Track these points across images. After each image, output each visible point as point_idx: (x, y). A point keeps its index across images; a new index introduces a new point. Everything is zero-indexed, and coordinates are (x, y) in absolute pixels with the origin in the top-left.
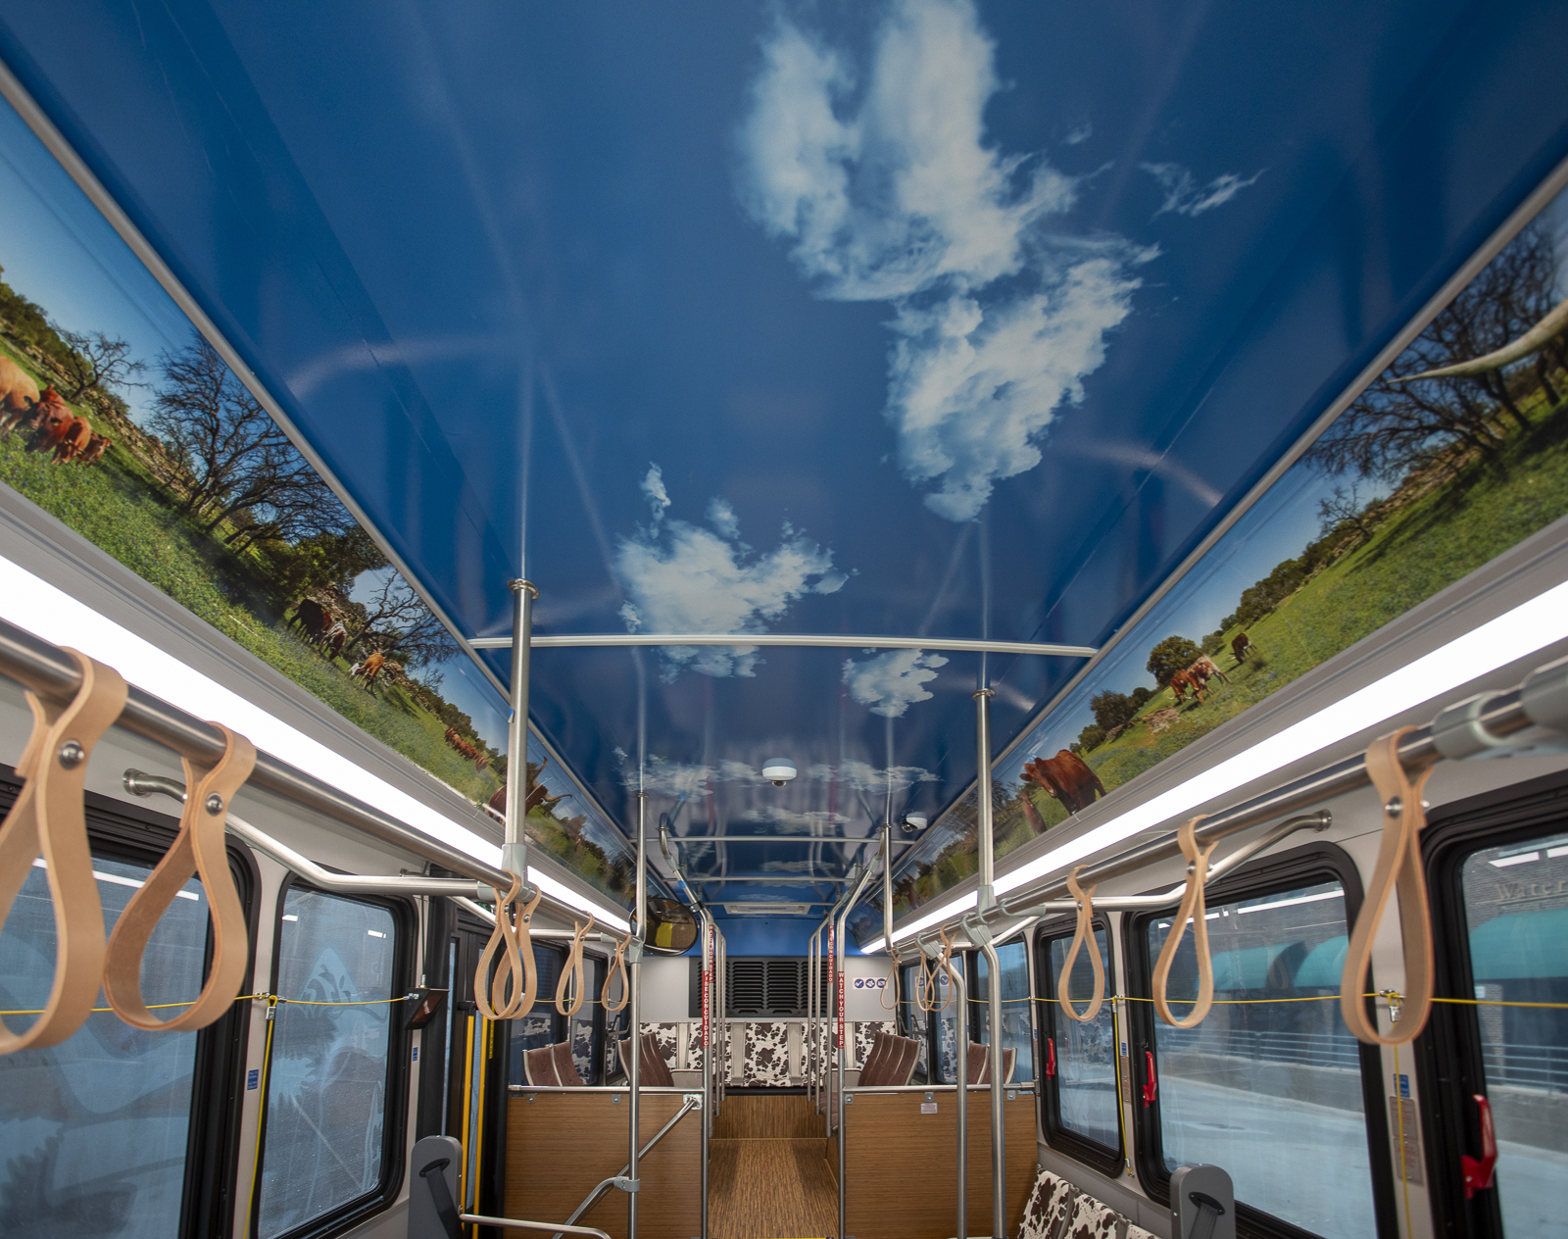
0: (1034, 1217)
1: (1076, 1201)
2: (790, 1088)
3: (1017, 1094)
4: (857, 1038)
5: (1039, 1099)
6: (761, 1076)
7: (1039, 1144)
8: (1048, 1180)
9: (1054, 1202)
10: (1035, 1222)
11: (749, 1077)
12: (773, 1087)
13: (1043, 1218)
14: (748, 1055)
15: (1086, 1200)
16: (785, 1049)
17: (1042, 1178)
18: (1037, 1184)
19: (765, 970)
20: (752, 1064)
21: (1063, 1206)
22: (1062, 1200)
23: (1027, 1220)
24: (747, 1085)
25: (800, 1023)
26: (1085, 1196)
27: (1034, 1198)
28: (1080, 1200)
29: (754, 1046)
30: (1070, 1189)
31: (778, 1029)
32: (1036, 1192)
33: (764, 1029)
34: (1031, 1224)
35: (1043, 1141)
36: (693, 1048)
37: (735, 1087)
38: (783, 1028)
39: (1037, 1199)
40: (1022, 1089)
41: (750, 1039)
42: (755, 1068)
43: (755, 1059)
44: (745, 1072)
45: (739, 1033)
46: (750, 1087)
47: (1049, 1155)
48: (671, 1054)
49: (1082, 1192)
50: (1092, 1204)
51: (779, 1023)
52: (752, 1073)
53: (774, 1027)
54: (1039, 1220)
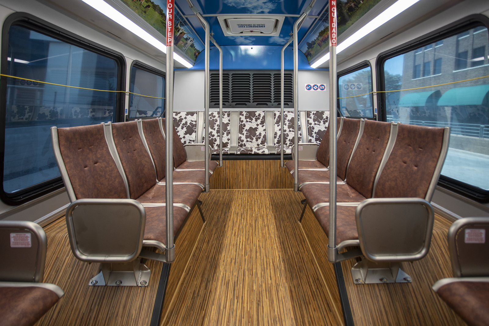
6: (249, 145)
19: (251, 79)
24: (239, 153)
25: (273, 112)
33: (250, 116)
44: (239, 143)
46: (241, 154)
51: (259, 111)
52: (243, 143)
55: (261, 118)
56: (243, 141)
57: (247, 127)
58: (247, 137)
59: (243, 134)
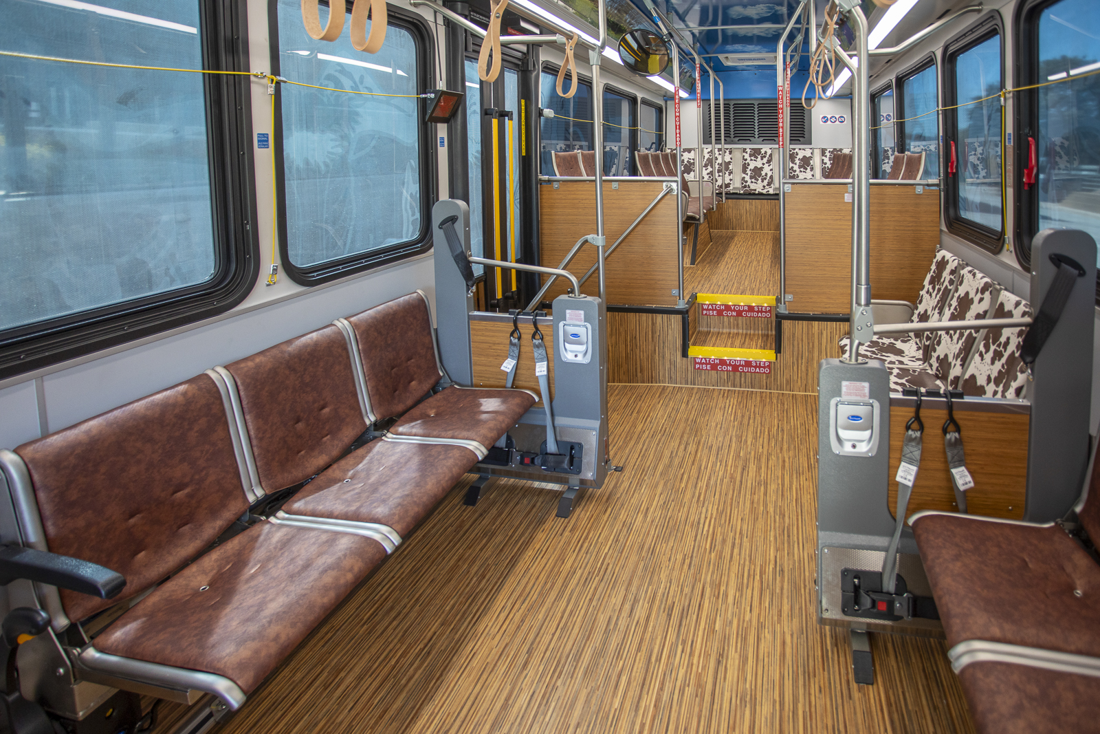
0: (931, 287)
1: (962, 272)
2: (773, 195)
3: (924, 189)
4: (823, 160)
5: (942, 193)
7: (941, 231)
8: (944, 257)
9: (946, 275)
10: (931, 290)
11: (745, 187)
12: (760, 194)
13: (937, 287)
14: (744, 171)
15: (970, 272)
16: (771, 167)
17: (939, 256)
18: (935, 260)
20: (747, 178)
21: (952, 277)
22: (952, 272)
23: (926, 289)
24: (742, 192)
26: (970, 268)
27: (932, 271)
28: (965, 272)
29: (749, 165)
30: (959, 264)
31: (766, 153)
32: (933, 267)
34: (928, 292)
35: (944, 229)
36: (706, 166)
37: (734, 194)
38: (769, 152)
39: (934, 272)
40: (928, 185)
41: (746, 160)
42: (749, 181)
43: (749, 174)
44: (742, 184)
45: (738, 155)
47: (948, 239)
48: (691, 170)
49: (967, 265)
51: (766, 148)
53: (763, 151)
54: (934, 288)
55: (768, 156)
56: (746, 182)
57: (752, 167)
58: (751, 177)
59: (747, 174)
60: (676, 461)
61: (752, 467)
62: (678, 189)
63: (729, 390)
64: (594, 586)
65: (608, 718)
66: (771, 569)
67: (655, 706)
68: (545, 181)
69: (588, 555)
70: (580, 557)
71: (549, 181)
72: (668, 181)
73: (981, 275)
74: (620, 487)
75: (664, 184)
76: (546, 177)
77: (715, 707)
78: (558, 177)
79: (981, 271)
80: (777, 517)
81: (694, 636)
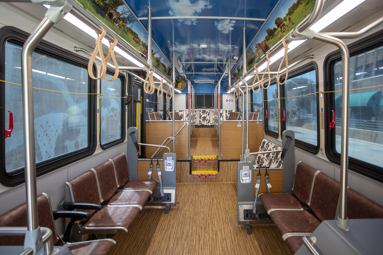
1: (269, 144)
9: (265, 145)
15: (271, 144)
21: (267, 146)
22: (267, 144)
26: (271, 143)
28: (270, 144)
30: (268, 142)
49: (270, 142)
50: (272, 144)
60: (194, 200)
61: (215, 200)
62: (189, 124)
63: (204, 183)
64: (180, 225)
65: (193, 246)
66: (224, 218)
67: (203, 243)
68: (147, 122)
69: (177, 220)
70: (174, 221)
71: (148, 122)
72: (186, 122)
73: (274, 144)
74: (180, 206)
75: (185, 123)
76: (147, 121)
77: (217, 241)
78: (150, 121)
79: (273, 143)
80: (224, 209)
81: (209, 231)
